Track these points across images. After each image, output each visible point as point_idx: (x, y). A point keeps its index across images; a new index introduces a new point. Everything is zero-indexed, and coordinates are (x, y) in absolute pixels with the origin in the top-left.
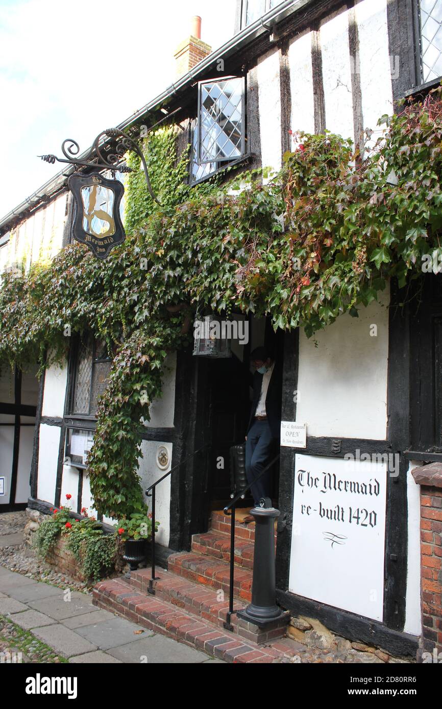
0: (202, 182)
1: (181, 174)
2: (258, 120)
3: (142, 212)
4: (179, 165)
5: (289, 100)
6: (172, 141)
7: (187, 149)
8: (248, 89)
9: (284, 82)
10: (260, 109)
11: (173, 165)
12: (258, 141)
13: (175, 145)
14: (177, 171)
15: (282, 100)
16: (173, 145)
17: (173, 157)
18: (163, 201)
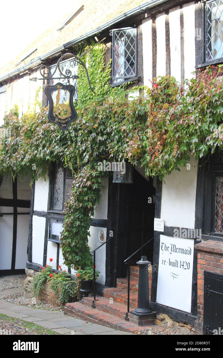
0: (117, 86)
1: (108, 77)
2: (142, 58)
3: (87, 96)
4: (106, 71)
5: (156, 50)
6: (102, 54)
7: (110, 62)
8: (138, 34)
9: (154, 40)
10: (143, 51)
11: (104, 70)
12: (142, 70)
13: (104, 57)
14: (105, 75)
15: (153, 51)
16: (103, 57)
17: (103, 65)
18: (98, 91)
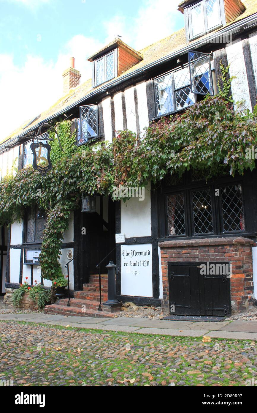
0: (82, 145)
1: (73, 141)
2: (103, 123)
3: (57, 156)
4: (72, 137)
5: (114, 116)
6: (69, 127)
7: (75, 131)
8: (99, 108)
9: (112, 109)
10: (103, 118)
11: (70, 137)
12: (103, 131)
13: (70, 128)
14: (71, 140)
15: (112, 116)
16: (69, 128)
17: (69, 133)
18: (66, 152)
